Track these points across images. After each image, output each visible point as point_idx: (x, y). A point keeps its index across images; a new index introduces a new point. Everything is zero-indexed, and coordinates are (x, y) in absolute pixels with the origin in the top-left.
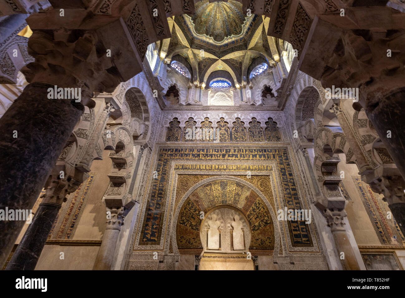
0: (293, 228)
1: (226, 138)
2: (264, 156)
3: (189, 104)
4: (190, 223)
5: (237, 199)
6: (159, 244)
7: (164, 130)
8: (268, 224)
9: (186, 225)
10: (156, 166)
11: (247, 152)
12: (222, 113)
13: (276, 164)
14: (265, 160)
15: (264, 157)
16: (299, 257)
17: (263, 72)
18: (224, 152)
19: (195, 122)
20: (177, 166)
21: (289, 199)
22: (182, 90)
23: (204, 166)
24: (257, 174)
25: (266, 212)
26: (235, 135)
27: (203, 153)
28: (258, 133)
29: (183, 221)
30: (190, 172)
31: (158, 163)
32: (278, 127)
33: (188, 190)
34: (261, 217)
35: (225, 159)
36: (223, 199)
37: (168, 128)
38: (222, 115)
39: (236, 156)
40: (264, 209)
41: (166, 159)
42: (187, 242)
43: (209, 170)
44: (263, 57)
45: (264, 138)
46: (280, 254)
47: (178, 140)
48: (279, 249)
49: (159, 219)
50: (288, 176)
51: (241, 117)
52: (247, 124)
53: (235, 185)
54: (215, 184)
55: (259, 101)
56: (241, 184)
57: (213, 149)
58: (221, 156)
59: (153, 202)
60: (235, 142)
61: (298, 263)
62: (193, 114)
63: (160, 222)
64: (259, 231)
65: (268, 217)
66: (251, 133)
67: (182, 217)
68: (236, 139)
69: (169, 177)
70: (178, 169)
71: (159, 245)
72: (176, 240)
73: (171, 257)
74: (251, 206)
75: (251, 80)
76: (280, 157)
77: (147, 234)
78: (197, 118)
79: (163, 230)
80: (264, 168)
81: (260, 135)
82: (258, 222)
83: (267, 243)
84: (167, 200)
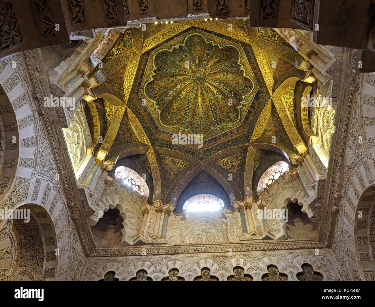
3: (141, 243)
12: (205, 259)
17: (281, 176)
22: (131, 217)
38: (206, 263)
44: (279, 152)
51: (245, 264)
55: (279, 231)
62: (148, 263)
75: (261, 195)
78: (154, 272)
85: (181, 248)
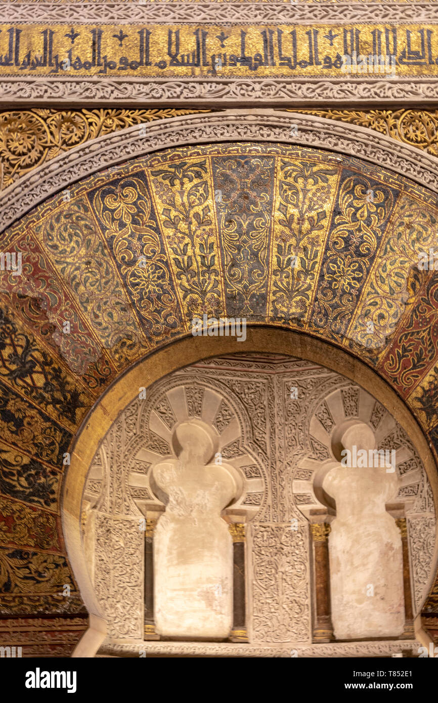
5: (344, 283)
23: (85, 37)
36: (237, 288)
43: (126, 64)
53: (334, 179)
54: (172, 178)
56: (381, 175)
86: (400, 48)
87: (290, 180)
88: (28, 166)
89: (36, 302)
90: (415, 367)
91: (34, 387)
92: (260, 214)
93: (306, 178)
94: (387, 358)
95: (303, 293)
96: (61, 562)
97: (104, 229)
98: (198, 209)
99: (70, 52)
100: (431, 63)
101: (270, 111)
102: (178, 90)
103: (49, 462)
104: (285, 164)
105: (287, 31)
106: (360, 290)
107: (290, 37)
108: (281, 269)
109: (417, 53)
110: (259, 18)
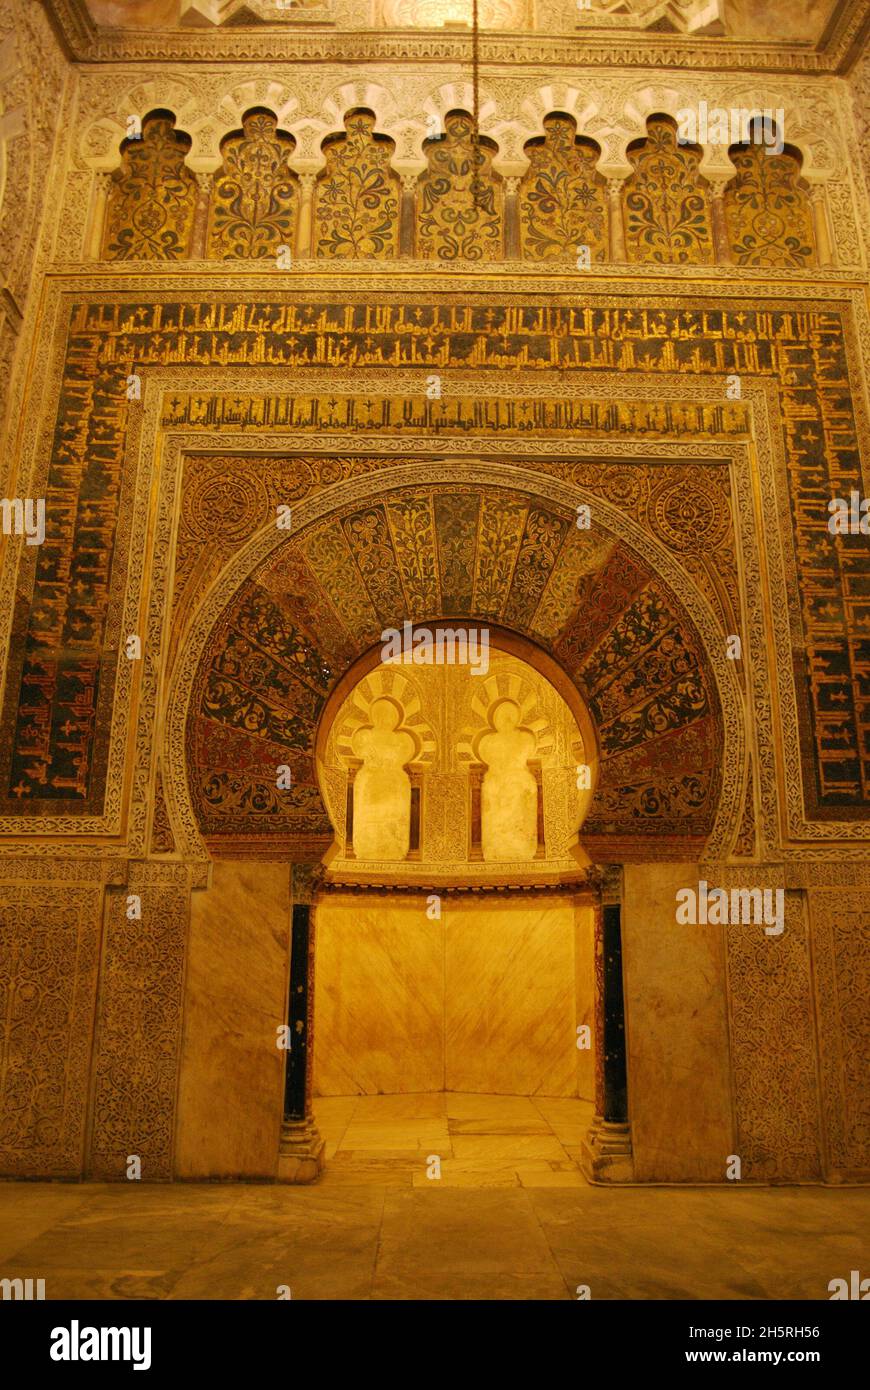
0: (821, 733)
1: (480, 243)
2: (708, 352)
4: (258, 709)
5: (529, 589)
6: (97, 809)
7: (90, 191)
8: (693, 714)
9: (241, 722)
10: (51, 405)
11: (605, 329)
12: (458, 84)
13: (772, 399)
14: (707, 373)
15: (704, 358)
16: (835, 863)
18: (466, 326)
19: (285, 136)
20: (175, 403)
21: (821, 591)
23: (342, 405)
24: (659, 453)
25: (687, 656)
26: (537, 225)
27: (333, 328)
28: (678, 215)
29: (222, 700)
30: (255, 439)
31: (66, 389)
32: (804, 183)
33: (245, 539)
34: (657, 681)
35: (468, 367)
36: (450, 592)
37: (116, 177)
38: (460, 94)
39: (540, 349)
40: (678, 639)
41: (111, 369)
42: (249, 804)
43: (372, 425)
45: (716, 243)
46: (740, 854)
47: (180, 250)
48: (737, 831)
49: (90, 691)
50: (833, 466)
51: (581, 106)
52: (614, 155)
53: (524, 512)
54: (403, 509)
55: (703, 5)
56: (559, 510)
57: (396, 307)
58: (445, 350)
59: (50, 603)
60: (532, 265)
61: (826, 888)
62: (274, 88)
63: (95, 705)
64: (639, 751)
65: (697, 682)
66: (639, 214)
67: (213, 681)
68: (540, 251)
69: (133, 470)
70: (182, 420)
71: (100, 813)
72: (186, 793)
73: (166, 870)
74: (607, 626)
76: (796, 358)
77: (28, 762)
78: (296, 116)
79: (112, 746)
80: (700, 419)
81: (689, 226)
82: (639, 709)
83: (680, 805)
84: (128, 592)
85: (381, 43)
86: (575, 417)
87: (491, 512)
88: (298, 499)
89: (300, 600)
90: (580, 652)
91: (298, 663)
92: (468, 537)
93: (503, 511)
94: (559, 645)
95: (499, 596)
96: (315, 792)
97: (352, 546)
98: (422, 533)
99: (330, 416)
100: (597, 428)
101: (477, 461)
102: (410, 445)
103: (308, 718)
104: (488, 500)
105: (492, 403)
106: (541, 595)
107: (494, 407)
108: (483, 579)
109: (587, 421)
110: (471, 394)
